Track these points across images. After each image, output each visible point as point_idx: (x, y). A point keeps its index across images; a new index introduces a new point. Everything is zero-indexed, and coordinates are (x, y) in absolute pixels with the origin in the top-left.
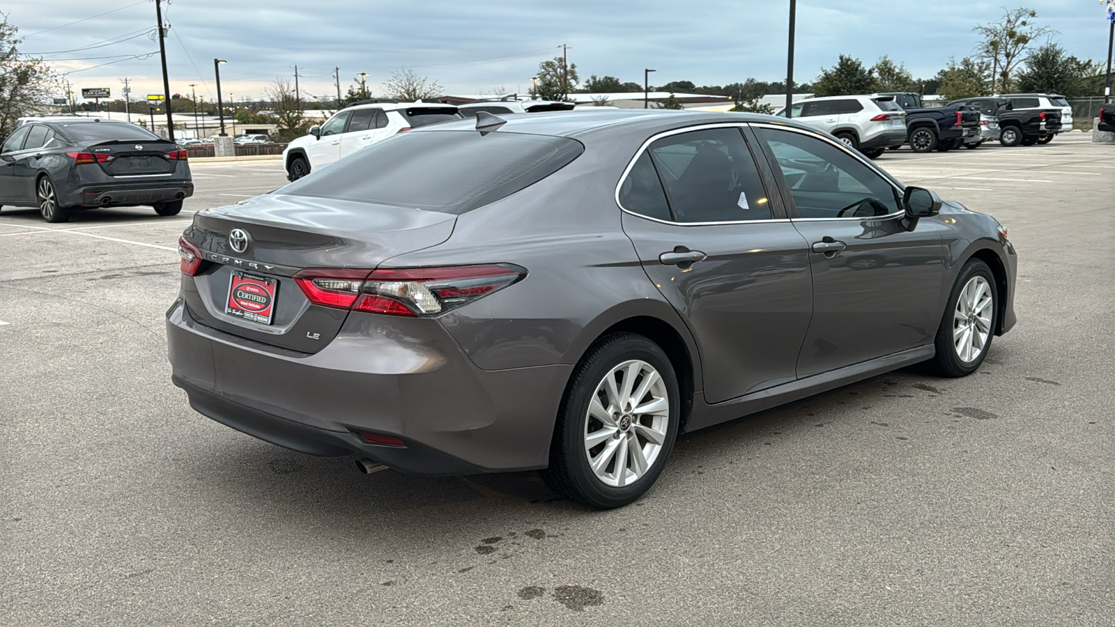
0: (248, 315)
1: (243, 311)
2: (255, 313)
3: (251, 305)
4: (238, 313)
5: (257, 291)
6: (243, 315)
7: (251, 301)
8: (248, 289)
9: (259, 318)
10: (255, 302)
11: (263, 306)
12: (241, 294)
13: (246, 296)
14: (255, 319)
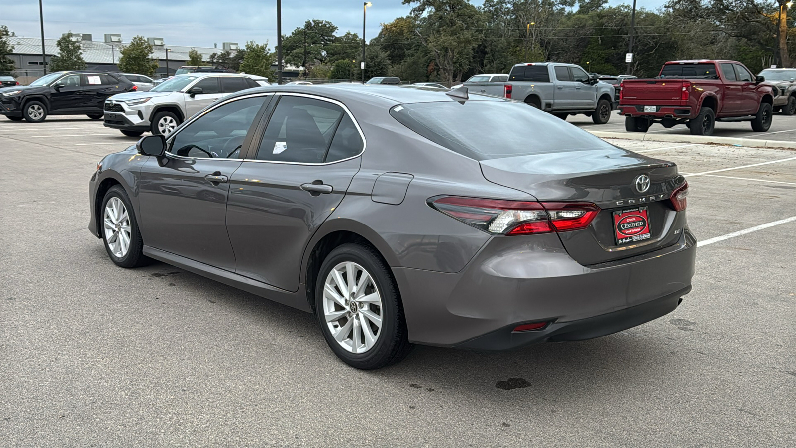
0: (635, 238)
1: (631, 238)
2: (639, 235)
3: (633, 231)
4: (628, 241)
5: (635, 219)
6: (632, 240)
7: (633, 228)
8: (628, 220)
9: (644, 237)
10: (636, 227)
11: (643, 227)
12: (624, 226)
13: (629, 226)
14: (641, 239)
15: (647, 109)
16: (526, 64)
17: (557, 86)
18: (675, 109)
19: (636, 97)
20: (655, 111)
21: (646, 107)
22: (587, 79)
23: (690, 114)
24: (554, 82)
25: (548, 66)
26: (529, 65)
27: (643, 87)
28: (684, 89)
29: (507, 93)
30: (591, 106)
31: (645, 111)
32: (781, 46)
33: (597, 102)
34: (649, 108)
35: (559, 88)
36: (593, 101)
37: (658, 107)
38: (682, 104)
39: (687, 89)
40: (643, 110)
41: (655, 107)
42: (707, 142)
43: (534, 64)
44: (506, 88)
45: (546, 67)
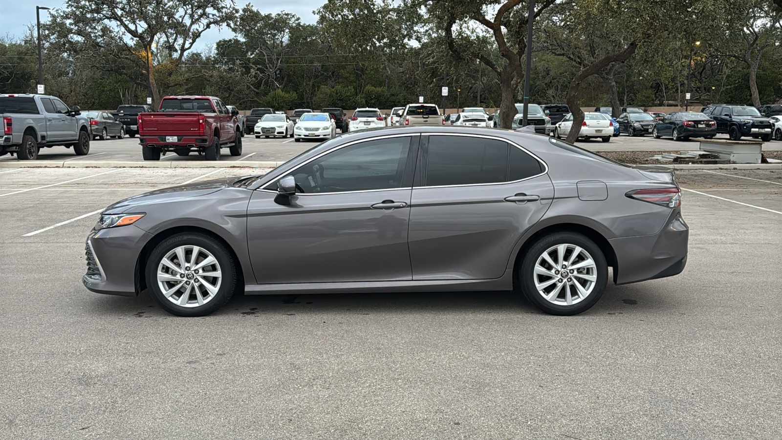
15: (168, 139)
16: (7, 95)
17: (47, 118)
18: (196, 139)
19: (156, 129)
20: (177, 141)
21: (167, 137)
22: (67, 111)
23: (207, 143)
24: (44, 114)
25: (34, 98)
26: (10, 96)
27: (163, 120)
28: (201, 121)
29: (7, 125)
30: (74, 138)
31: (167, 141)
32: (151, 81)
33: (78, 134)
34: (171, 139)
35: (49, 120)
36: (75, 133)
37: (179, 138)
38: (201, 135)
39: (203, 122)
40: (165, 140)
41: (176, 137)
42: (229, 166)
43: (16, 95)
44: (5, 121)
45: (33, 98)
